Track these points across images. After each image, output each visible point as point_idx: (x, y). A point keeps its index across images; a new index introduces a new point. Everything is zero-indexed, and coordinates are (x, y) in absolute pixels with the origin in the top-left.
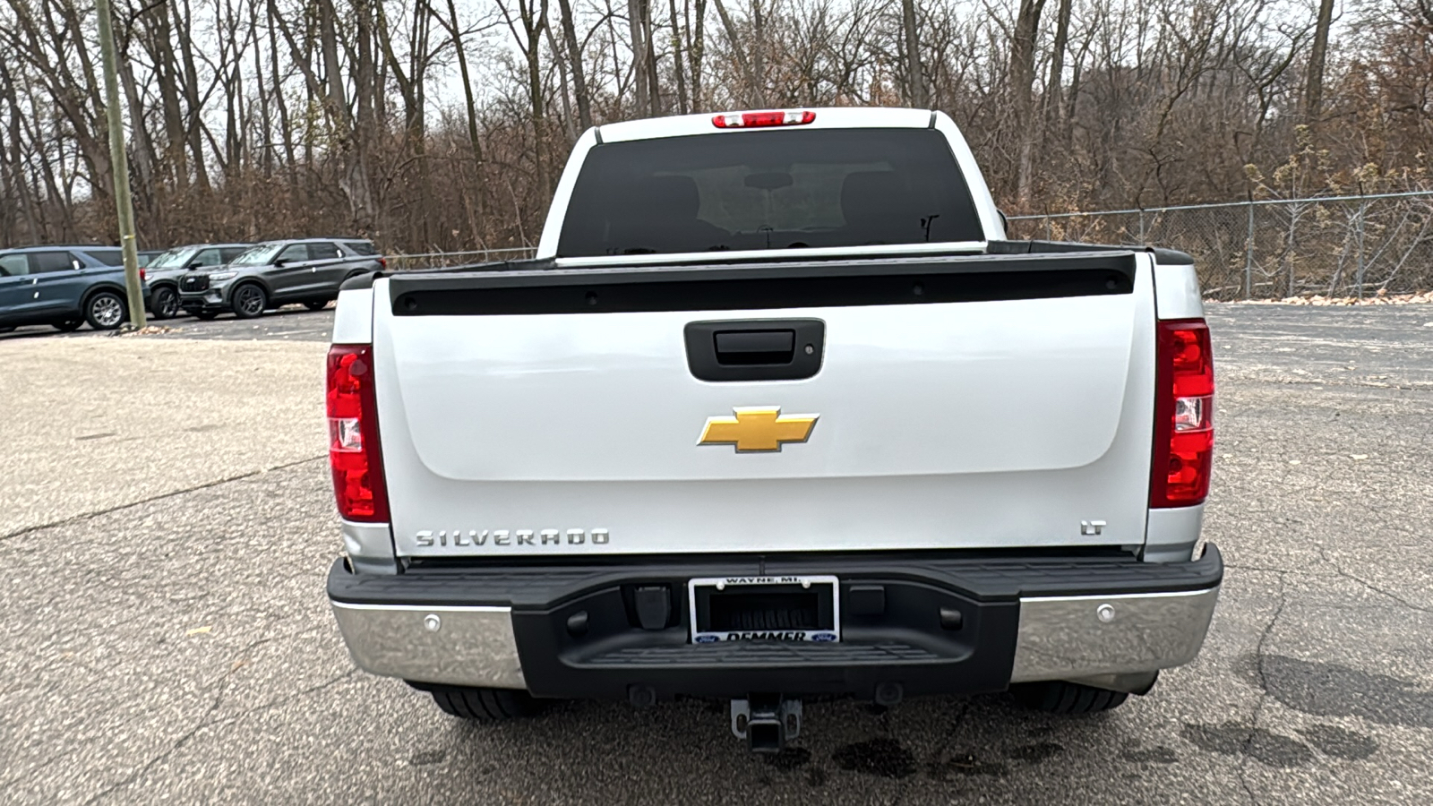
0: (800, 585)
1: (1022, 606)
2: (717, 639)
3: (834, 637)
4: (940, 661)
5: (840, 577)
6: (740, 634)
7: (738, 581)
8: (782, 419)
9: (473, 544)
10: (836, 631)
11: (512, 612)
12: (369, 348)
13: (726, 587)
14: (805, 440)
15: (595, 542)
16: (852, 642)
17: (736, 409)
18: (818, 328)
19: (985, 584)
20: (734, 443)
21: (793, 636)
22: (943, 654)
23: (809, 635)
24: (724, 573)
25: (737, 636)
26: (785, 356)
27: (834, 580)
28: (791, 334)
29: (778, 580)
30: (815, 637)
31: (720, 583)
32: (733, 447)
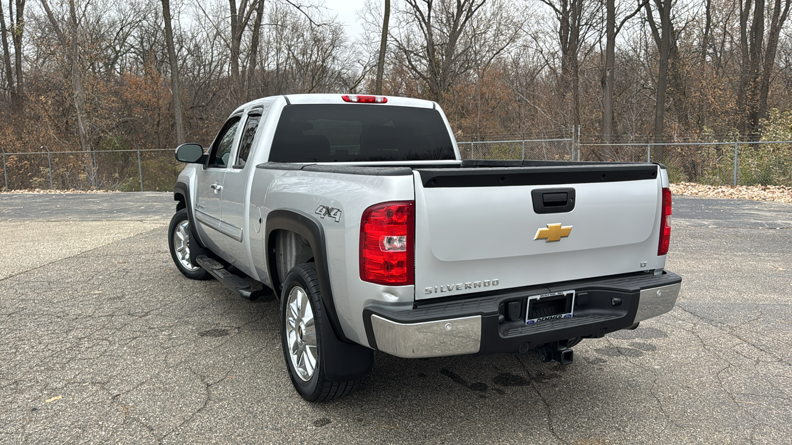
0: (563, 296)
1: (641, 294)
2: (534, 322)
3: (571, 316)
4: (617, 318)
5: (576, 290)
6: (541, 318)
7: (544, 296)
8: (563, 227)
9: (448, 290)
10: (572, 314)
11: (482, 317)
12: (414, 202)
13: (540, 298)
14: (567, 236)
15: (493, 285)
16: (579, 316)
17: (548, 225)
18: (573, 191)
19: (632, 286)
20: (545, 239)
21: (558, 317)
22: (616, 315)
23: (563, 315)
24: (539, 293)
25: (540, 319)
26: (563, 203)
27: (574, 292)
28: (566, 194)
29: (557, 294)
30: (565, 316)
31: (538, 297)
32: (544, 241)
